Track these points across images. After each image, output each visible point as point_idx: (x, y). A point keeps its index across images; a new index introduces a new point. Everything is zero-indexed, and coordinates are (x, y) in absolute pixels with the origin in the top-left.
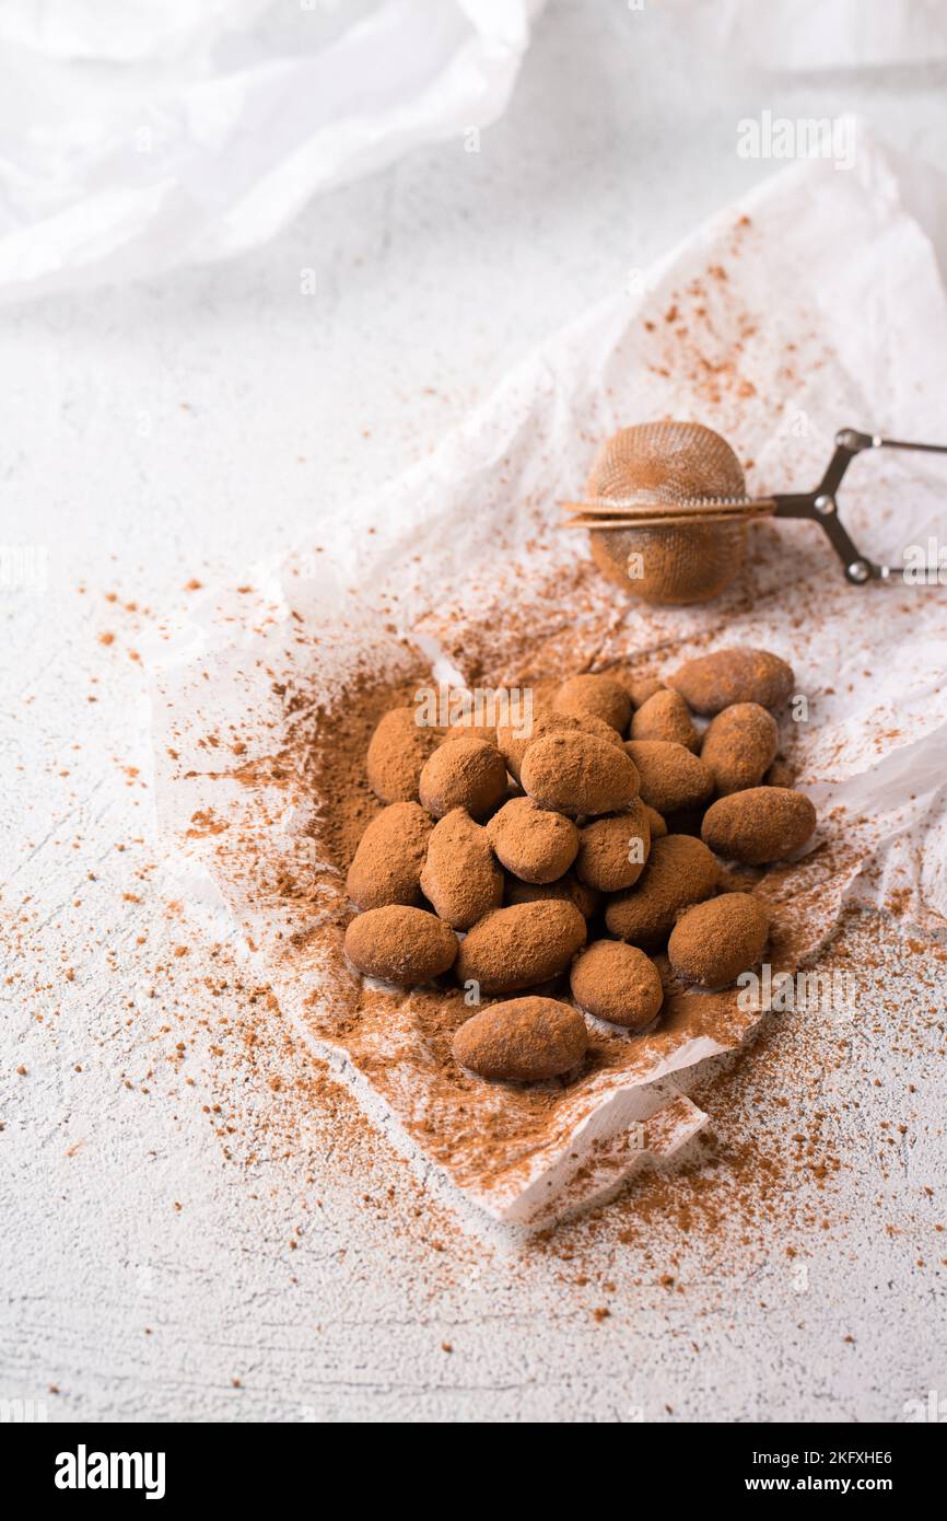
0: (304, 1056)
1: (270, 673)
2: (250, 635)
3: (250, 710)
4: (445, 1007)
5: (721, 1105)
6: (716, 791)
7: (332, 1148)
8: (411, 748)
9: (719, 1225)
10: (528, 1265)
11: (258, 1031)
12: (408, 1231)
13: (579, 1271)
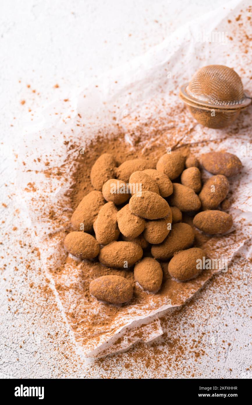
0: (43, 276)
1: (64, 137)
2: (61, 121)
3: (54, 150)
4: (92, 269)
5: (173, 322)
6: (202, 208)
7: (43, 313)
8: (104, 173)
9: (159, 368)
10: (93, 370)
11: (31, 264)
12: (58, 349)
13: (109, 375)
